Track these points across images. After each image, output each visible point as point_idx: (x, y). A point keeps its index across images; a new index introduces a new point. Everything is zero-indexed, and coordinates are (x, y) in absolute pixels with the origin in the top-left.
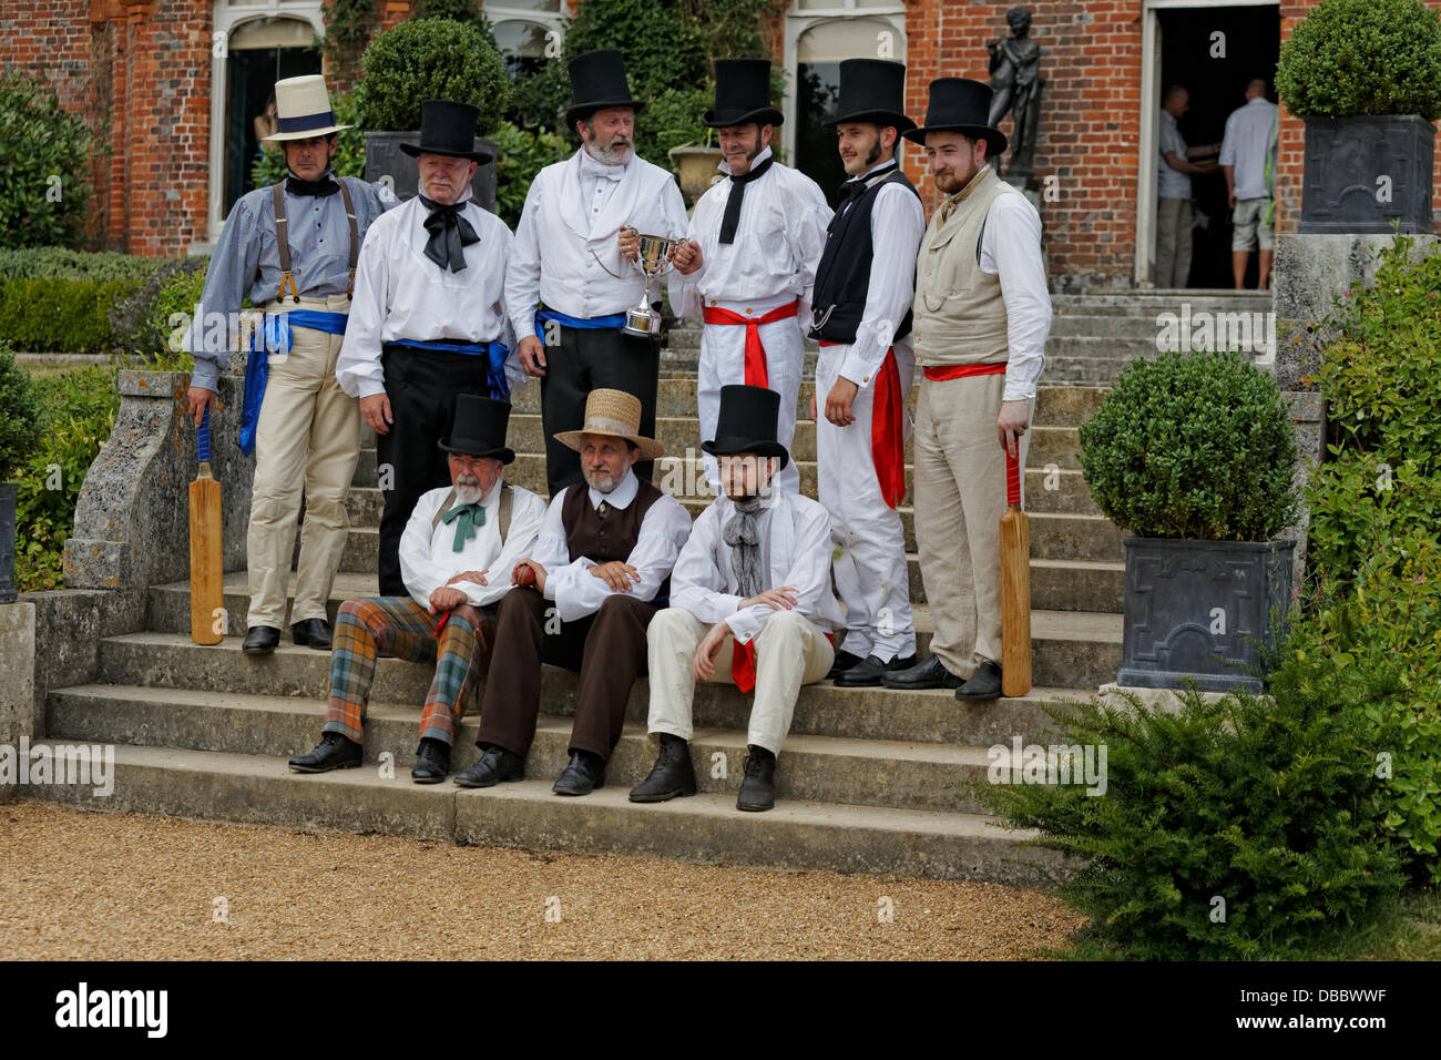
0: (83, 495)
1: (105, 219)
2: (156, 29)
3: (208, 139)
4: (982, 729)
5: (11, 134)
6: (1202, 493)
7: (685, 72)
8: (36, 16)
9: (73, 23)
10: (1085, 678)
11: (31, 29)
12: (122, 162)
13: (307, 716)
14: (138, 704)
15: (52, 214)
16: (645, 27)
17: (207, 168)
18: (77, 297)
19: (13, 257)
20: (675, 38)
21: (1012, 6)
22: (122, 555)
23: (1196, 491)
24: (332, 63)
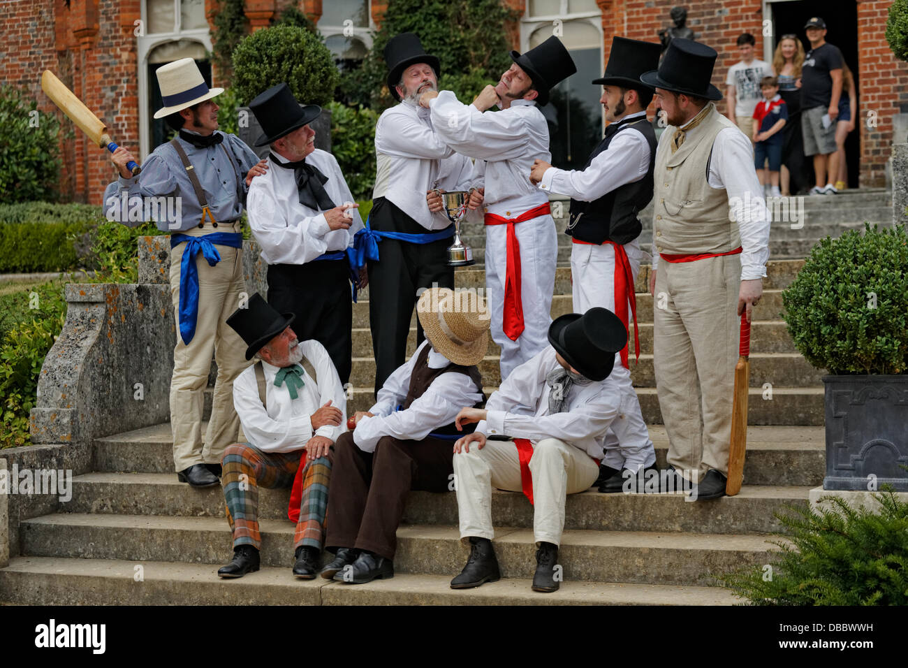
0: (43, 376)
1: (73, 182)
2: (99, 52)
3: (138, 124)
4: (711, 520)
5: (5, 127)
6: (884, 339)
7: (456, 63)
8: (20, 49)
9: (45, 52)
10: (784, 478)
11: (17, 57)
12: (82, 143)
13: (210, 532)
14: (86, 528)
15: (36, 180)
16: (427, 34)
17: (138, 144)
18: (53, 234)
19: (10, 210)
20: (447, 40)
21: (673, 7)
22: (72, 418)
23: (879, 338)
24: (218, 69)
